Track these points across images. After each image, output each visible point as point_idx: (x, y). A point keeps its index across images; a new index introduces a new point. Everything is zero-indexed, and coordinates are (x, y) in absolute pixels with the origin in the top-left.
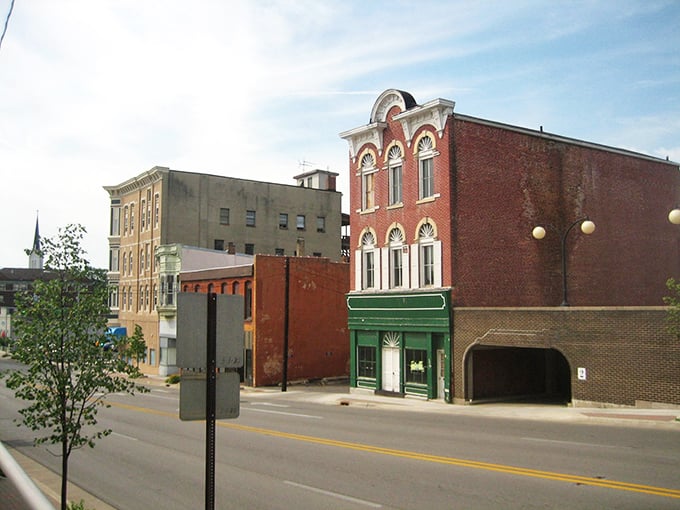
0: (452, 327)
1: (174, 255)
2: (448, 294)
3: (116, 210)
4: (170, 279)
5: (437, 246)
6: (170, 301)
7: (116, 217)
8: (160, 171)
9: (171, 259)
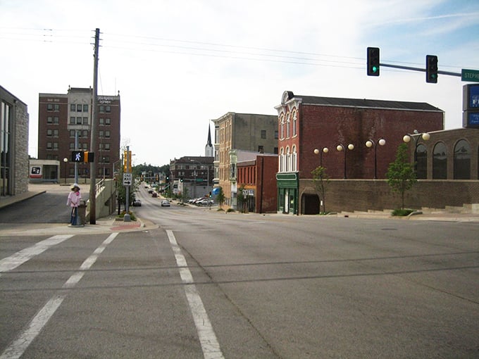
0: (298, 186)
1: (234, 154)
2: (297, 174)
3: (217, 131)
4: (233, 165)
5: (296, 155)
6: (233, 176)
7: (217, 134)
8: (231, 114)
9: (234, 156)
